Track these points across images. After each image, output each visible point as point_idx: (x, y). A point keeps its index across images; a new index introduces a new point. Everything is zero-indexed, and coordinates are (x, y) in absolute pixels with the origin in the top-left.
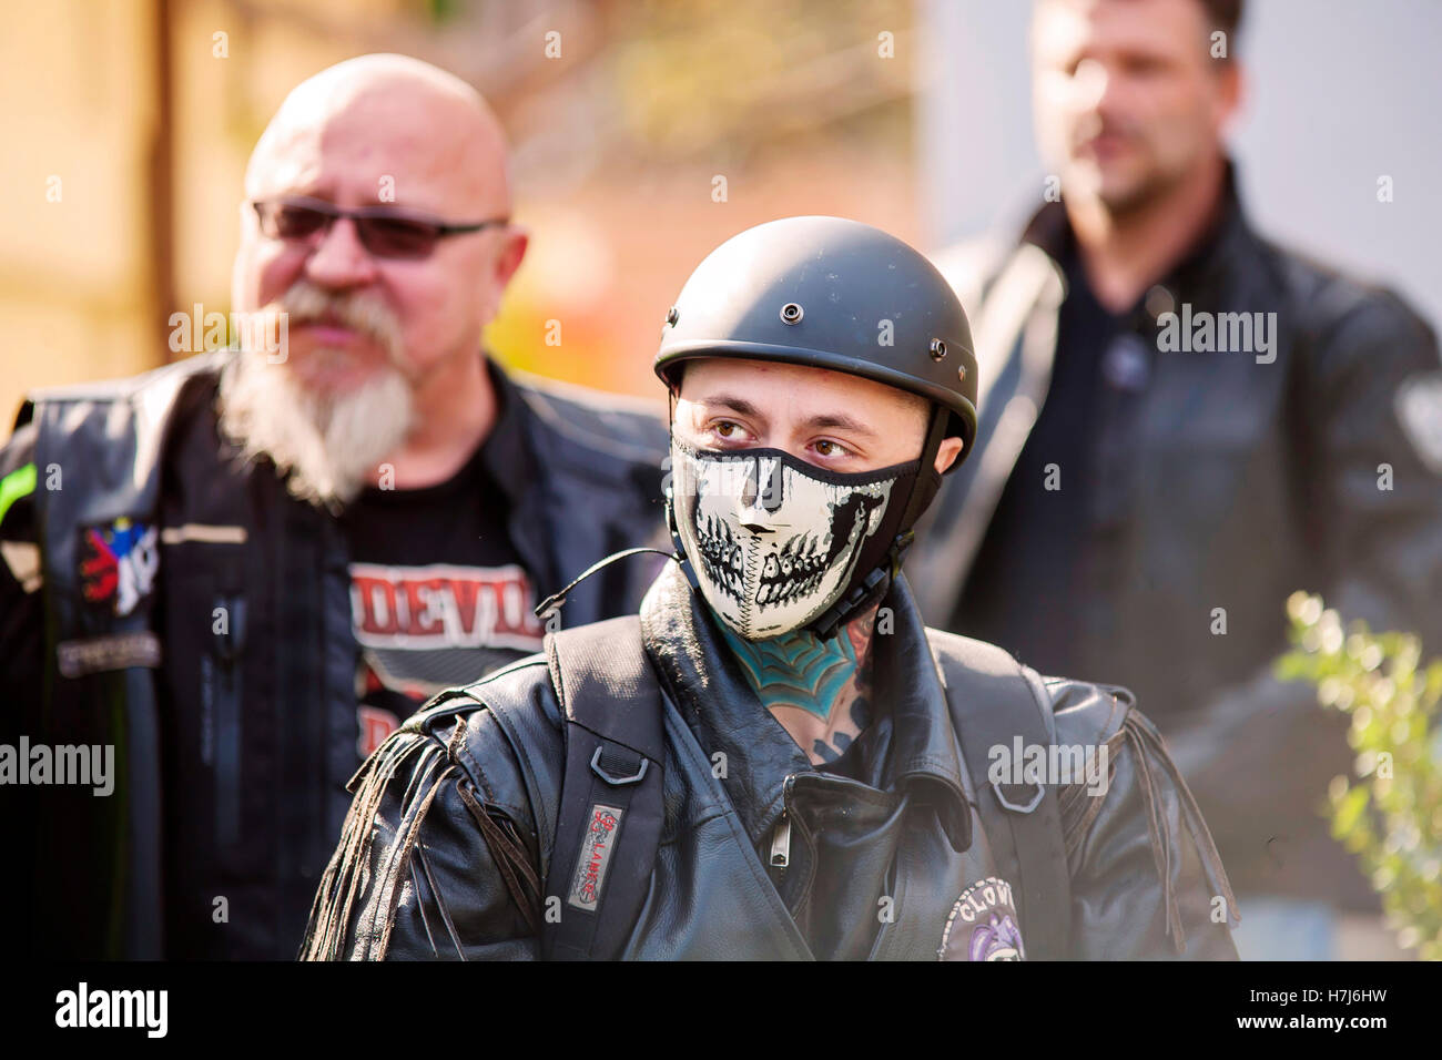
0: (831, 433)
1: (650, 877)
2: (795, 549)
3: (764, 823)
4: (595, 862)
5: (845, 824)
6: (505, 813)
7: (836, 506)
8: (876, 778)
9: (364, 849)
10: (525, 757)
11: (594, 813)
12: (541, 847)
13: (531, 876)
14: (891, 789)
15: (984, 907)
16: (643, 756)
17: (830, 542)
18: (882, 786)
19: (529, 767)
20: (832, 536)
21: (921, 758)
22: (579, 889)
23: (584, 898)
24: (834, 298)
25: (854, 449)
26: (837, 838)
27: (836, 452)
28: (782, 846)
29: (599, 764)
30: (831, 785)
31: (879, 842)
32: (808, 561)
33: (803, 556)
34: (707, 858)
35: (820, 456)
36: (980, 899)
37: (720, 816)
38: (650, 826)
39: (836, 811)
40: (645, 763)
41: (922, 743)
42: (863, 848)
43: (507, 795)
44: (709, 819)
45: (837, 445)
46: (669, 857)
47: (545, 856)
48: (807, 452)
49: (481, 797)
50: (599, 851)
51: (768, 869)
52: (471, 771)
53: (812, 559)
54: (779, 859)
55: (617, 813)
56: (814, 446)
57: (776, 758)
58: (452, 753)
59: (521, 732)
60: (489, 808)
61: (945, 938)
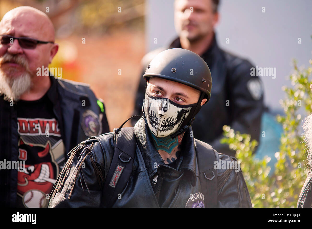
0: (180, 96)
1: (127, 182)
2: (169, 120)
3: (153, 174)
4: (116, 177)
5: (169, 177)
6: (99, 164)
7: (179, 112)
8: (178, 168)
9: (69, 167)
10: (105, 153)
11: (118, 167)
12: (106, 173)
13: (102, 178)
14: (180, 171)
15: (197, 198)
16: (130, 157)
17: (177, 119)
18: (179, 170)
19: (106, 155)
20: (177, 118)
21: (188, 165)
22: (112, 182)
23: (113, 185)
24: (183, 68)
25: (184, 100)
26: (167, 179)
27: (180, 100)
28: (155, 180)
29: (120, 157)
30: (168, 168)
31: (176, 181)
32: (171, 123)
33: (171, 122)
34: (140, 180)
35: (177, 101)
36: (196, 196)
37: (144, 171)
38: (129, 171)
39: (168, 174)
40: (130, 158)
41: (189, 162)
42: (172, 182)
43: (100, 160)
44: (141, 172)
45: (181, 99)
46: (132, 178)
47: (106, 174)
48: (174, 100)
49: (95, 160)
50: (117, 175)
51: (152, 184)
52: (93, 154)
53: (172, 122)
54: (154, 182)
55: (123, 168)
56: (176, 99)
57: (157, 161)
58: (90, 150)
59: (105, 147)
60: (96, 163)
61: (187, 203)
